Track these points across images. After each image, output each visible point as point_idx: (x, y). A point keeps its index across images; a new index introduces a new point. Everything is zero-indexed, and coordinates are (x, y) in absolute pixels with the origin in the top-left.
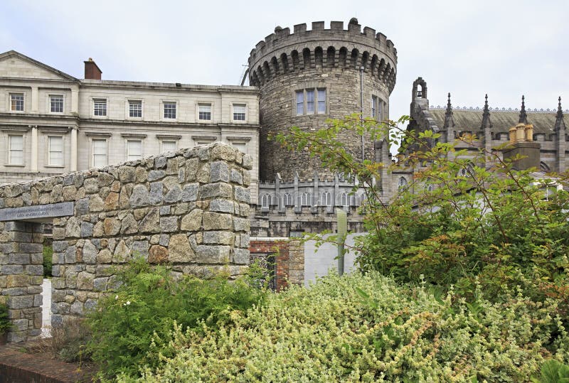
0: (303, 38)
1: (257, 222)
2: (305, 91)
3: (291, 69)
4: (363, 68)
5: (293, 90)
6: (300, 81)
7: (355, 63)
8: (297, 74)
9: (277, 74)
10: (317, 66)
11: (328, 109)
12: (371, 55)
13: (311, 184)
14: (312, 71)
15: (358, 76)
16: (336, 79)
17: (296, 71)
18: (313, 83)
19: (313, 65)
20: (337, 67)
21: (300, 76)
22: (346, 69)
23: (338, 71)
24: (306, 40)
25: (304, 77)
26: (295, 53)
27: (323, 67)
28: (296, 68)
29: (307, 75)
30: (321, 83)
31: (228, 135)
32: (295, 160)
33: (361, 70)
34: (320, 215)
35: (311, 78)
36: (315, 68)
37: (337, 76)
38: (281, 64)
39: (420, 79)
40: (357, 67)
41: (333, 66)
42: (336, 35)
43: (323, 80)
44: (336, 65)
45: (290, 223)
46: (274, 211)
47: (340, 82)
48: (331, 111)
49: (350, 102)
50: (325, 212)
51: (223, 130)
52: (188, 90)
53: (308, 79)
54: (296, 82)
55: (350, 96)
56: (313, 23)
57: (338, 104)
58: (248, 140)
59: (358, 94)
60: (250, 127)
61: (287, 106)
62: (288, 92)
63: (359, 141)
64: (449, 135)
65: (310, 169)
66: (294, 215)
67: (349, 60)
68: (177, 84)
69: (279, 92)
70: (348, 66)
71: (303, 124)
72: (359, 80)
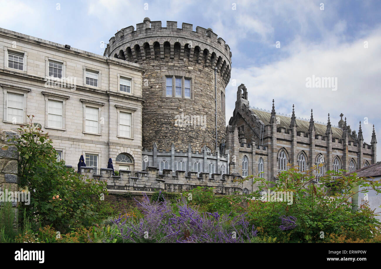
0: (175, 33)
1: (158, 184)
2: (174, 77)
3: (162, 56)
4: (216, 68)
5: (163, 74)
6: (170, 68)
7: (212, 64)
8: (167, 62)
9: (146, 58)
10: (185, 59)
11: (193, 96)
12: (223, 60)
13: (186, 155)
14: (181, 62)
15: (213, 74)
16: (199, 73)
17: (166, 60)
18: (181, 72)
19: (181, 58)
20: (199, 64)
21: (169, 64)
22: (206, 66)
23: (200, 67)
24: (177, 36)
25: (174, 66)
26: (167, 44)
27: (189, 61)
28: (167, 57)
29: (176, 65)
30: (188, 73)
31: (117, 104)
32: (167, 133)
33: (215, 70)
34: (204, 180)
35: (179, 67)
36: (183, 60)
37: (200, 71)
38: (153, 50)
39: (242, 85)
40: (213, 67)
41: (197, 62)
42: (201, 38)
43: (189, 72)
44: (200, 61)
45: (181, 186)
46: (169, 175)
47: (201, 76)
48: (196, 97)
49: (208, 93)
50: (208, 178)
51: (111, 98)
52: (77, 54)
53: (177, 68)
54: (166, 68)
55: (208, 88)
56: (183, 23)
57: (201, 93)
58: (134, 110)
59: (213, 88)
60: (137, 99)
61: (157, 87)
62: (158, 75)
63: (214, 125)
64: (274, 128)
65: (179, 142)
66: (185, 179)
67: (209, 60)
68: (66, 46)
69: (149, 73)
70: (207, 64)
71: (173, 104)
72: (214, 77)
